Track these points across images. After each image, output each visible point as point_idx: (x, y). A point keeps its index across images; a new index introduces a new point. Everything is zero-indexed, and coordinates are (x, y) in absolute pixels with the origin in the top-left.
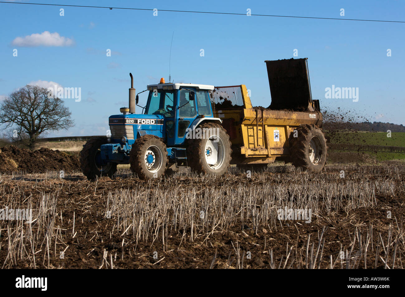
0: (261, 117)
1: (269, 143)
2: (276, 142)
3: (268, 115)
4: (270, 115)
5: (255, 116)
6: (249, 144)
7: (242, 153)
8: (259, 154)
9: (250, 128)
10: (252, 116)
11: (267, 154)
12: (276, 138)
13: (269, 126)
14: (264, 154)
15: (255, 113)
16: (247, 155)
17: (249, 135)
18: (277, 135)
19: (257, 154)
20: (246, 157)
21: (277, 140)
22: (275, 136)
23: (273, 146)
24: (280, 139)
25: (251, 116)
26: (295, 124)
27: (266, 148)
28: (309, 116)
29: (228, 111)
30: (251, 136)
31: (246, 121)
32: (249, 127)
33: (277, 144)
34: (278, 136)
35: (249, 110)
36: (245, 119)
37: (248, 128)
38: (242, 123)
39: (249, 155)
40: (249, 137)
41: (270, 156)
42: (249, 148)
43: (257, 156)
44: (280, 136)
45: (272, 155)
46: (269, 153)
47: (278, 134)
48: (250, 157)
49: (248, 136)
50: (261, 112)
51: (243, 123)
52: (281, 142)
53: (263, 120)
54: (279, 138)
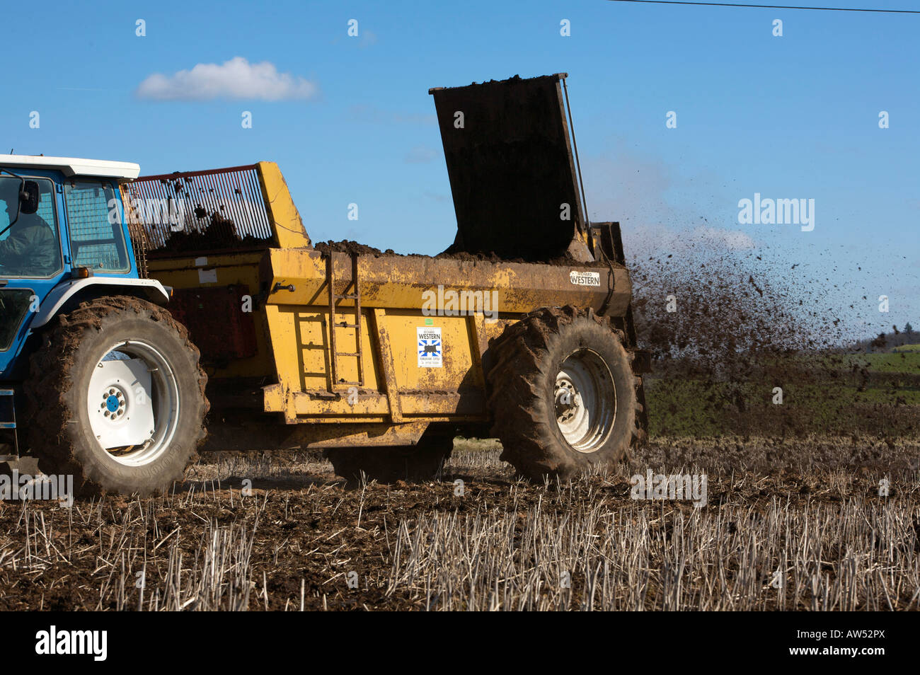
0: (350, 278)
1: (393, 373)
2: (429, 370)
3: (383, 274)
4: (389, 273)
5: (324, 277)
6: (303, 375)
7: (267, 409)
8: (349, 411)
9: (310, 319)
10: (309, 276)
11: (387, 412)
12: (430, 354)
13: (390, 311)
14: (371, 411)
15: (322, 265)
16: (291, 417)
17: (305, 341)
18: (430, 343)
19: (341, 412)
20: (288, 422)
21: (435, 362)
22: (422, 348)
23: (414, 385)
24: (444, 359)
25: (302, 276)
26: (510, 305)
27: (383, 389)
28: (568, 278)
29: (226, 260)
30: (311, 346)
31: (280, 291)
32: (302, 315)
33: (432, 378)
34: (438, 348)
35: (294, 255)
36: (278, 287)
37: (298, 320)
38: (269, 301)
39: (299, 416)
40: (305, 351)
41: (397, 417)
42: (304, 390)
43: (343, 420)
44: (447, 348)
45: (405, 415)
46: (395, 410)
47: (439, 341)
48: (309, 425)
49: (301, 347)
50: (349, 261)
51: (271, 298)
52: (448, 370)
53: (356, 292)
54: (440, 356)
